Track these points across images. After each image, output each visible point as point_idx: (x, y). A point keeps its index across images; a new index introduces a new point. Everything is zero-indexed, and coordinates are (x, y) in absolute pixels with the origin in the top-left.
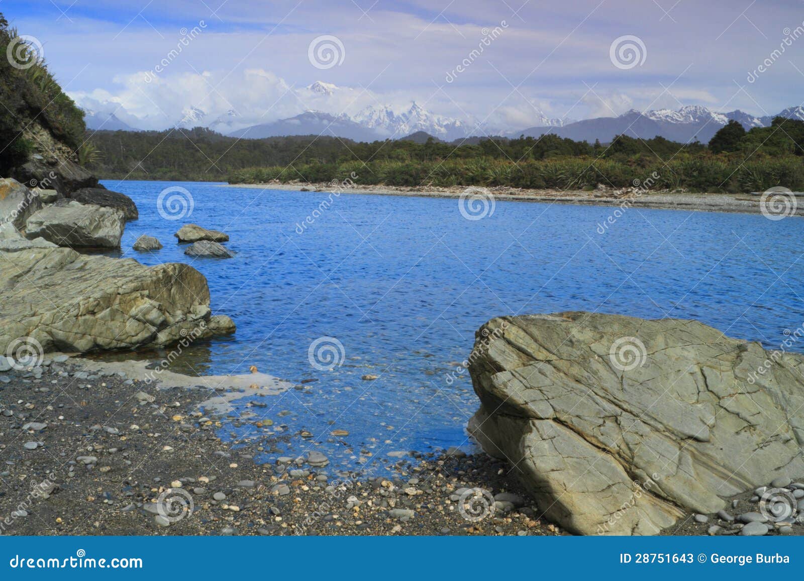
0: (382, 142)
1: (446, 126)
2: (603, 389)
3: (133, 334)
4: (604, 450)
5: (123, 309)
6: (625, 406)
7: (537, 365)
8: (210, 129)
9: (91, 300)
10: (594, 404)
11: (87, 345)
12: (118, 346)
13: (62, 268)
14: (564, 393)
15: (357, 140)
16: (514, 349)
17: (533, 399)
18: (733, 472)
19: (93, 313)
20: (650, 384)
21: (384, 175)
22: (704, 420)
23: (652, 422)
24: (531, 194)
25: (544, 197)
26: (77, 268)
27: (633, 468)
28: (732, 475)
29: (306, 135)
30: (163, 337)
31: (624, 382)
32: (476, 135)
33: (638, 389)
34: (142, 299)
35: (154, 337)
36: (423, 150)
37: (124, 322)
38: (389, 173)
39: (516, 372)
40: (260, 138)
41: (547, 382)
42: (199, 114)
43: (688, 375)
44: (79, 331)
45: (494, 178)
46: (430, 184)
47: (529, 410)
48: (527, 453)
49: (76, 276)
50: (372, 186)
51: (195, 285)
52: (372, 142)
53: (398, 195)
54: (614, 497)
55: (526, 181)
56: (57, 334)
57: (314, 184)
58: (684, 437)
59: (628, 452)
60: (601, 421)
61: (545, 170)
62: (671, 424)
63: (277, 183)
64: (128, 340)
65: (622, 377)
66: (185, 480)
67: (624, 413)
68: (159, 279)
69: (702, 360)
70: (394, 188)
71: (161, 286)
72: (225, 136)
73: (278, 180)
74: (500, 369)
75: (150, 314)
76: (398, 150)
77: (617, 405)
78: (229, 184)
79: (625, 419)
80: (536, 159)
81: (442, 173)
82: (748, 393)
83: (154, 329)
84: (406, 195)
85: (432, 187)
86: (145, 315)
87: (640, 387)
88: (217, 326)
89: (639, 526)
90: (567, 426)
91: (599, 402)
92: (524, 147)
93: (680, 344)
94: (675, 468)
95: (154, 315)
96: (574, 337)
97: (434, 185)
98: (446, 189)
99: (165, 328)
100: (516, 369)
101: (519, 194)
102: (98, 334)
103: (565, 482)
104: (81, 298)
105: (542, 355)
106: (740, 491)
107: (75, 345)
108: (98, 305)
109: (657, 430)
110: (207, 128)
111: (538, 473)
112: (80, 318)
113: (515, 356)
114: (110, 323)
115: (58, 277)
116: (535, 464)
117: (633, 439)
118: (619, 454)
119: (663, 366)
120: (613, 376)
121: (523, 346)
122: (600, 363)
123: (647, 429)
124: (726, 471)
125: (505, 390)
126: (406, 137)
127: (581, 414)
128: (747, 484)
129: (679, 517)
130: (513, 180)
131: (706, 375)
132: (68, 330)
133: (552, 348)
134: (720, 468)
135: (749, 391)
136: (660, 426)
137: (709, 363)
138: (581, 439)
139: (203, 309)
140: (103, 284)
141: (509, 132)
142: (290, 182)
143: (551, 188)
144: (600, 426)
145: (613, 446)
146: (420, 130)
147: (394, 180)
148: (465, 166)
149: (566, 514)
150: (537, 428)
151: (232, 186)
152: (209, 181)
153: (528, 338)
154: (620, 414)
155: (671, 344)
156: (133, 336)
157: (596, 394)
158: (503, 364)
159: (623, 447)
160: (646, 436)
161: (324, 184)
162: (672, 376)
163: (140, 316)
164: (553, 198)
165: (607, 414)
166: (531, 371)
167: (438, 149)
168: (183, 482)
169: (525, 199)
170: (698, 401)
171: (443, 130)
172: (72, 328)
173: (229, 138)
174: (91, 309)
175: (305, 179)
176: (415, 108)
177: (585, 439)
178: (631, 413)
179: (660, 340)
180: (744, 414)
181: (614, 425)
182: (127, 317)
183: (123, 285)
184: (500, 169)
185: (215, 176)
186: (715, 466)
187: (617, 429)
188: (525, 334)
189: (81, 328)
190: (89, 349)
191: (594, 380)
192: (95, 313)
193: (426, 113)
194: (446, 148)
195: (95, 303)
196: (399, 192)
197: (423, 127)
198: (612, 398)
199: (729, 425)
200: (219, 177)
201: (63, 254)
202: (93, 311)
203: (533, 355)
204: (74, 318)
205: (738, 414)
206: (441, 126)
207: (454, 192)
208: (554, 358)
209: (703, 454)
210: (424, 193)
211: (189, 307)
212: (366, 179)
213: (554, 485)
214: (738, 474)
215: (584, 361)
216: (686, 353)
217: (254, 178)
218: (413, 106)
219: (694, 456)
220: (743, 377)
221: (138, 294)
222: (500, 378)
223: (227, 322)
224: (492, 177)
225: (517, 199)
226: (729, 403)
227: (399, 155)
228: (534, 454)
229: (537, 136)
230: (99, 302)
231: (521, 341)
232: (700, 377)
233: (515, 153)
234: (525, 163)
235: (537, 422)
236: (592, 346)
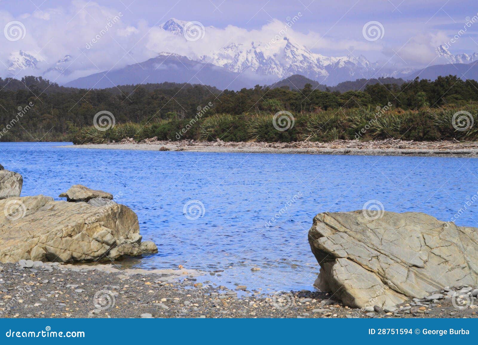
0: (251, 90)
1: (328, 68)
2: (372, 244)
3: (95, 250)
4: (371, 271)
5: (89, 233)
6: (382, 252)
7: (339, 234)
8: (43, 78)
9: (69, 227)
10: (367, 251)
11: (67, 257)
12: (86, 258)
13: (38, 210)
14: (352, 246)
15: (222, 88)
16: (329, 227)
17: (337, 249)
18: (435, 282)
19: (71, 236)
20: (396, 242)
21: (255, 130)
22: (421, 257)
23: (395, 259)
24: (423, 147)
25: (437, 150)
26: (48, 209)
27: (385, 279)
28: (434, 283)
29: (159, 83)
30: (114, 253)
31: (382, 241)
32: (364, 78)
33: (389, 244)
34: (100, 227)
35: (108, 253)
36: (300, 99)
37: (89, 242)
38: (261, 127)
39: (330, 237)
40: (104, 88)
41: (344, 241)
42: (30, 62)
43: (416, 238)
44: (62, 247)
45: (382, 130)
46: (307, 139)
47: (336, 254)
48: (334, 273)
49: (51, 214)
50: (241, 143)
51: (130, 219)
52: (239, 90)
53: (270, 153)
54: (375, 291)
55: (419, 132)
56: (50, 249)
57: (174, 143)
58: (411, 266)
59: (383, 272)
60: (370, 259)
61: (440, 119)
62: (404, 260)
63: (130, 142)
64: (92, 255)
65: (382, 239)
66: (168, 298)
67: (381, 255)
68: (109, 215)
69: (424, 231)
70: (267, 144)
71: (110, 219)
72: (62, 87)
73: (132, 139)
74: (322, 236)
75: (106, 237)
76: (271, 101)
77: (378, 251)
78: (75, 143)
79: (381, 258)
80: (431, 106)
81: (321, 125)
82: (446, 246)
83: (108, 247)
84: (281, 153)
85: (310, 143)
86: (102, 237)
87: (391, 243)
88: (146, 248)
89: (386, 302)
90: (354, 261)
91: (369, 250)
92: (418, 91)
93: (413, 224)
94: (405, 279)
95: (108, 238)
96: (359, 221)
97: (313, 140)
98: (326, 145)
99: (114, 247)
100: (330, 236)
101: (409, 148)
102: (73, 250)
103: (352, 284)
104: (63, 226)
105: (342, 229)
106: (438, 290)
107: (60, 257)
108: (74, 230)
109: (398, 262)
110: (40, 78)
111: (339, 282)
112: (63, 239)
113: (329, 230)
114: (81, 243)
115: (39, 214)
116: (338, 277)
117: (384, 266)
118: (378, 273)
119: (403, 234)
120: (377, 239)
121: (333, 226)
122: (371, 233)
123: (393, 261)
124: (431, 281)
125: (324, 245)
126: (280, 82)
127: (360, 255)
128: (442, 287)
129: (406, 300)
130: (402, 131)
131: (425, 238)
132: (56, 247)
133: (347, 226)
134: (429, 280)
135: (447, 245)
136: (398, 260)
137: (427, 233)
138: (360, 266)
139: (136, 237)
140: (74, 218)
141: (405, 72)
142: (146, 140)
143: (448, 140)
144: (369, 261)
145: (375, 269)
146: (296, 73)
147: (266, 136)
148: (347, 117)
149: (352, 299)
150: (339, 262)
151: (78, 146)
152: (46, 141)
153: (336, 222)
154: (379, 255)
155: (408, 224)
156: (95, 252)
157: (368, 246)
158: (323, 234)
159: (381, 270)
160: (392, 265)
161: (187, 142)
162: (407, 238)
163: (100, 239)
164: (448, 150)
165: (373, 255)
166: (337, 236)
167: (317, 98)
168: (167, 299)
169: (415, 153)
170: (420, 250)
171: (324, 72)
172: (58, 246)
173: (67, 89)
174: (70, 233)
175: (164, 137)
176: (290, 47)
177: (362, 267)
178: (385, 255)
179: (402, 222)
180: (443, 256)
181: (377, 260)
182: (91, 239)
183: (87, 218)
184: (387, 119)
185: (54, 136)
186: (426, 279)
187: (378, 262)
188: (334, 220)
189: (64, 245)
190: (68, 260)
191: (368, 241)
192: (72, 236)
193: (303, 52)
194: (327, 96)
195: (72, 229)
196: (273, 149)
197: (300, 70)
198: (376, 248)
199: (435, 261)
200: (58, 136)
201: (37, 200)
202: (71, 235)
203: (338, 229)
204: (60, 239)
205: (440, 256)
206: (320, 67)
207: (335, 148)
208: (348, 230)
209: (421, 274)
210: (301, 149)
211: (127, 234)
212: (235, 135)
213: (347, 286)
214: (438, 283)
215: (363, 232)
216: (415, 228)
217: (104, 137)
218: (287, 45)
219: (415, 274)
220: (444, 238)
221: (98, 224)
222: (321, 240)
223: (152, 246)
224: (379, 129)
225: (406, 153)
226: (436, 251)
227: (272, 106)
228: (337, 273)
229: (433, 78)
230: (74, 229)
231: (332, 223)
232: (422, 239)
233: (408, 99)
234: (417, 112)
235: (339, 259)
236: (367, 225)
